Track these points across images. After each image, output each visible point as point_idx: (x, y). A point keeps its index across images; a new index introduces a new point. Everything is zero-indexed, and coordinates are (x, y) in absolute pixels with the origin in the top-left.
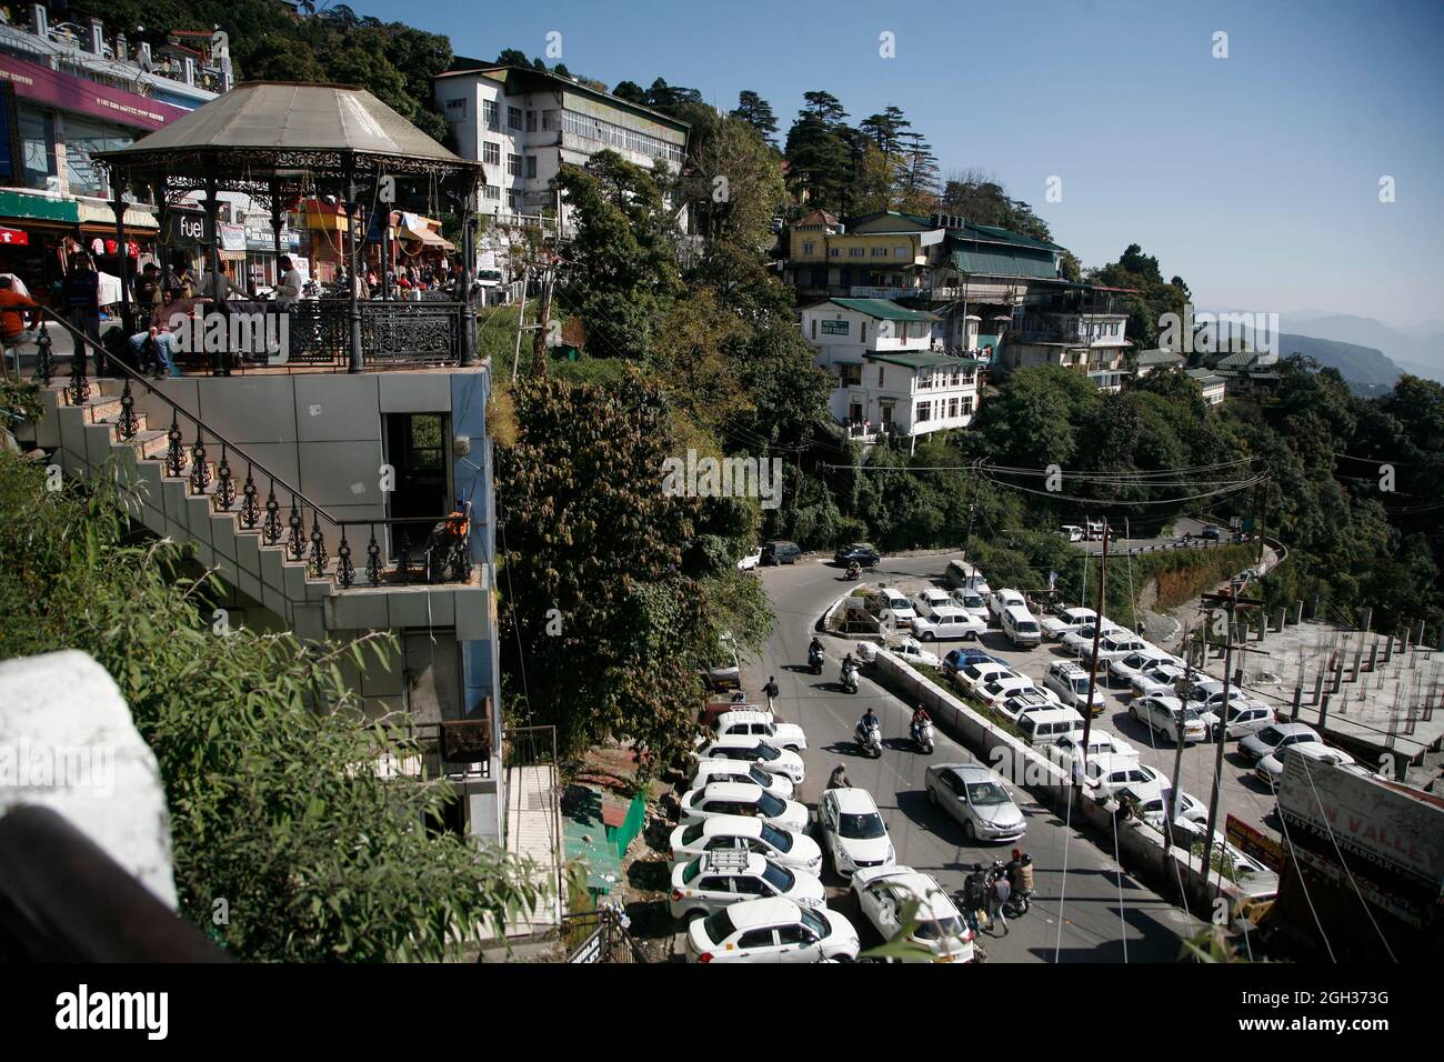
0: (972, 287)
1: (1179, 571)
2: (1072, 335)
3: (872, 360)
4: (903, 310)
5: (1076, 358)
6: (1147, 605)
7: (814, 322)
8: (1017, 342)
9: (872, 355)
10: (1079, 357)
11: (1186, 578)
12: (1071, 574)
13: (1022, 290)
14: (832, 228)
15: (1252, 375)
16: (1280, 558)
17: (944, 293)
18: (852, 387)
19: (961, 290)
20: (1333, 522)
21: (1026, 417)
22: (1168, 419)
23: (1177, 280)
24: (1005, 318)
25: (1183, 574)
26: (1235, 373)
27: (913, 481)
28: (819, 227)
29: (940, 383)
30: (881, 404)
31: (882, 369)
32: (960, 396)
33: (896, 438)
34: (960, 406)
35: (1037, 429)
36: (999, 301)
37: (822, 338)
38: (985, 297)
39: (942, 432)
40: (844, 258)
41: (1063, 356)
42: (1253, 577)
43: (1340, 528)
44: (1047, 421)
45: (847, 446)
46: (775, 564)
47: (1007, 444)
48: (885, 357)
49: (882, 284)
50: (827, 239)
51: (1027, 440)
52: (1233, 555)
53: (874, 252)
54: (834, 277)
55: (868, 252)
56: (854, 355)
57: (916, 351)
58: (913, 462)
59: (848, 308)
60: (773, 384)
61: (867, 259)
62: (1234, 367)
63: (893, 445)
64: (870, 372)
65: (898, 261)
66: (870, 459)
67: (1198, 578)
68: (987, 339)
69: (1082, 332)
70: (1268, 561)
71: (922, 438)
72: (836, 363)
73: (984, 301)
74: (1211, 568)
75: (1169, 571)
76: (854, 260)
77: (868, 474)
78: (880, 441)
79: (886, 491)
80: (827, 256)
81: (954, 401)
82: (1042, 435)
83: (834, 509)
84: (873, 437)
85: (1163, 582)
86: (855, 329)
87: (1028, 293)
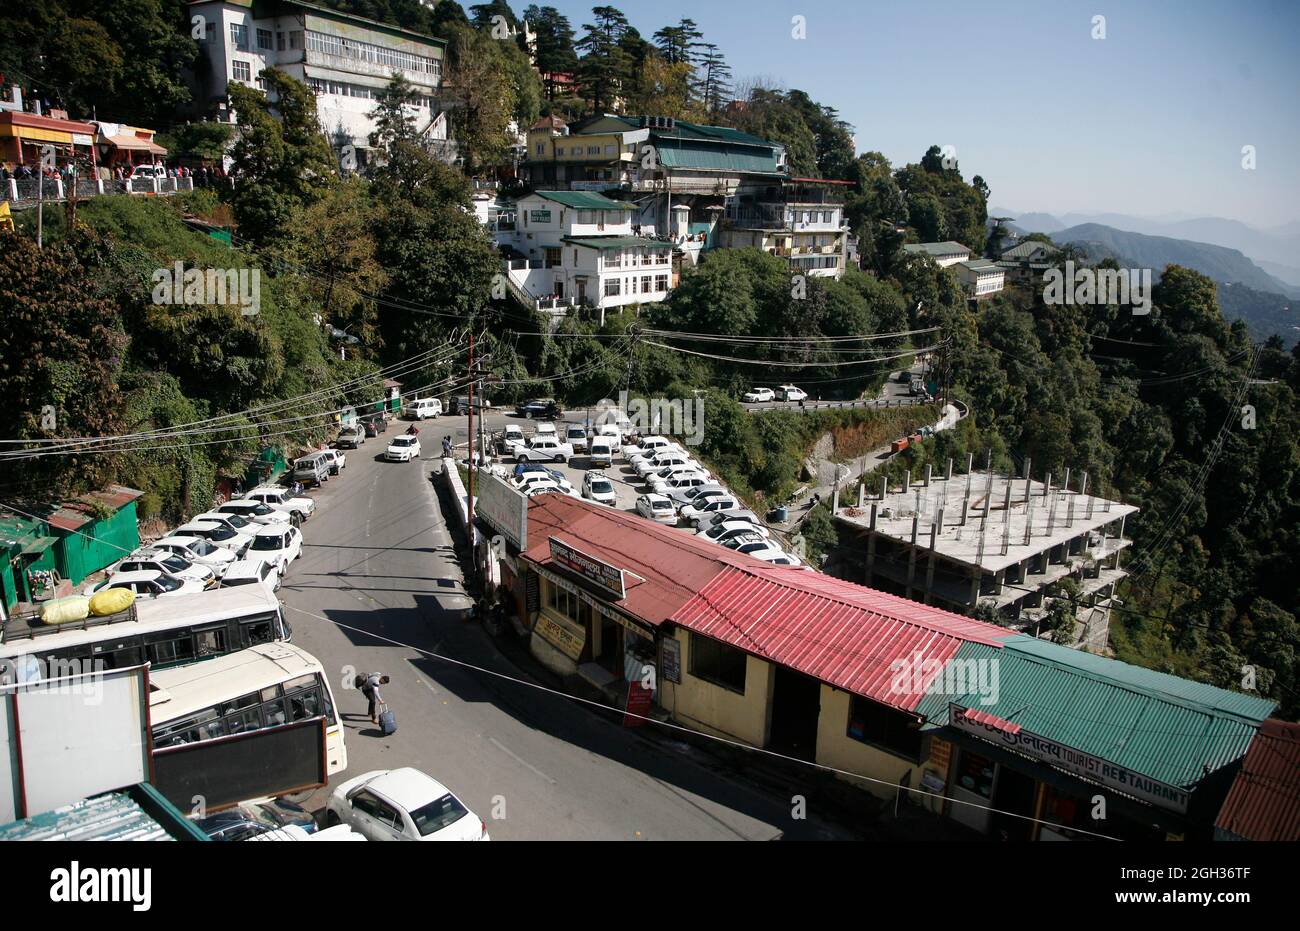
0: (675, 181)
1: (856, 426)
2: (778, 222)
3: (569, 244)
4: (606, 200)
5: (780, 242)
6: (823, 455)
7: (526, 212)
8: (729, 228)
9: (569, 240)
10: (783, 241)
11: (865, 433)
12: (723, 423)
13: (735, 182)
14: (558, 130)
15: (1031, 266)
16: (962, 415)
17: (647, 186)
18: (556, 267)
19: (665, 184)
20: (1061, 393)
21: (706, 292)
22: (866, 295)
23: (978, 180)
24: (718, 207)
25: (860, 429)
26: (1017, 264)
27: (597, 345)
28: (547, 130)
29: (630, 263)
30: (577, 282)
31: (576, 251)
32: (653, 275)
33: (588, 312)
34: (653, 284)
35: (716, 301)
36: (709, 192)
37: (533, 227)
38: (692, 188)
39: (634, 306)
40: (567, 157)
41: (765, 240)
42: (928, 433)
43: (1068, 400)
44: (724, 294)
45: (534, 317)
46: (459, 415)
47: (689, 315)
48: (581, 241)
49: (597, 179)
50: (554, 140)
51: (706, 310)
52: (915, 414)
53: (590, 150)
54: (561, 174)
55: (585, 150)
56: (554, 240)
57: (616, 236)
58: (602, 331)
59: (547, 199)
60: (442, 261)
61: (585, 157)
62: (1017, 259)
63: (583, 316)
64: (567, 253)
65: (608, 157)
66: (560, 329)
67: (877, 433)
68: (698, 226)
69: (788, 218)
70: (950, 418)
71: (611, 310)
72: (543, 247)
73: (691, 192)
74: (894, 424)
75: (844, 426)
76: (575, 158)
77: (557, 341)
78: (570, 313)
79: (573, 355)
80: (555, 156)
81: (646, 279)
82: (720, 307)
83: (521, 369)
84: (563, 309)
85: (838, 437)
86: (555, 216)
87: (740, 185)
